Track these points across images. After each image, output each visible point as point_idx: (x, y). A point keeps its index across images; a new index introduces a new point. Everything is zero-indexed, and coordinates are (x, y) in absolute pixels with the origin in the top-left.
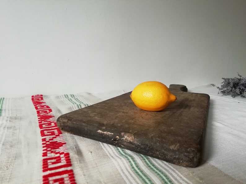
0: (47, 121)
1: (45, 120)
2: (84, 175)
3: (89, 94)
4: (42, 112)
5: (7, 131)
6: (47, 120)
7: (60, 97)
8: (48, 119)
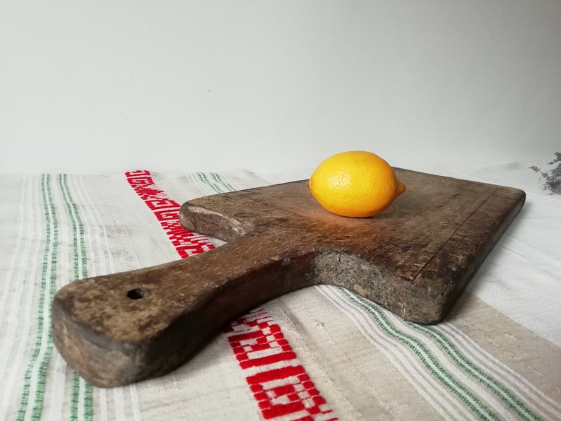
0: (189, 240)
1: (184, 238)
2: (332, 380)
3: (251, 174)
4: (167, 215)
5: (114, 261)
6: (188, 237)
7: (188, 179)
8: (190, 235)
